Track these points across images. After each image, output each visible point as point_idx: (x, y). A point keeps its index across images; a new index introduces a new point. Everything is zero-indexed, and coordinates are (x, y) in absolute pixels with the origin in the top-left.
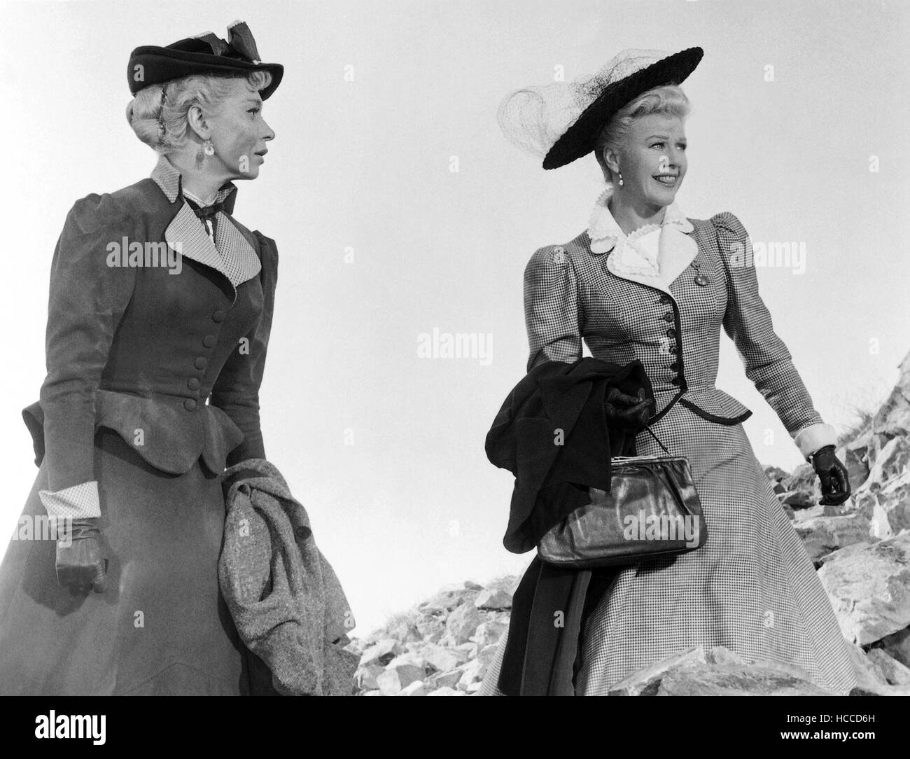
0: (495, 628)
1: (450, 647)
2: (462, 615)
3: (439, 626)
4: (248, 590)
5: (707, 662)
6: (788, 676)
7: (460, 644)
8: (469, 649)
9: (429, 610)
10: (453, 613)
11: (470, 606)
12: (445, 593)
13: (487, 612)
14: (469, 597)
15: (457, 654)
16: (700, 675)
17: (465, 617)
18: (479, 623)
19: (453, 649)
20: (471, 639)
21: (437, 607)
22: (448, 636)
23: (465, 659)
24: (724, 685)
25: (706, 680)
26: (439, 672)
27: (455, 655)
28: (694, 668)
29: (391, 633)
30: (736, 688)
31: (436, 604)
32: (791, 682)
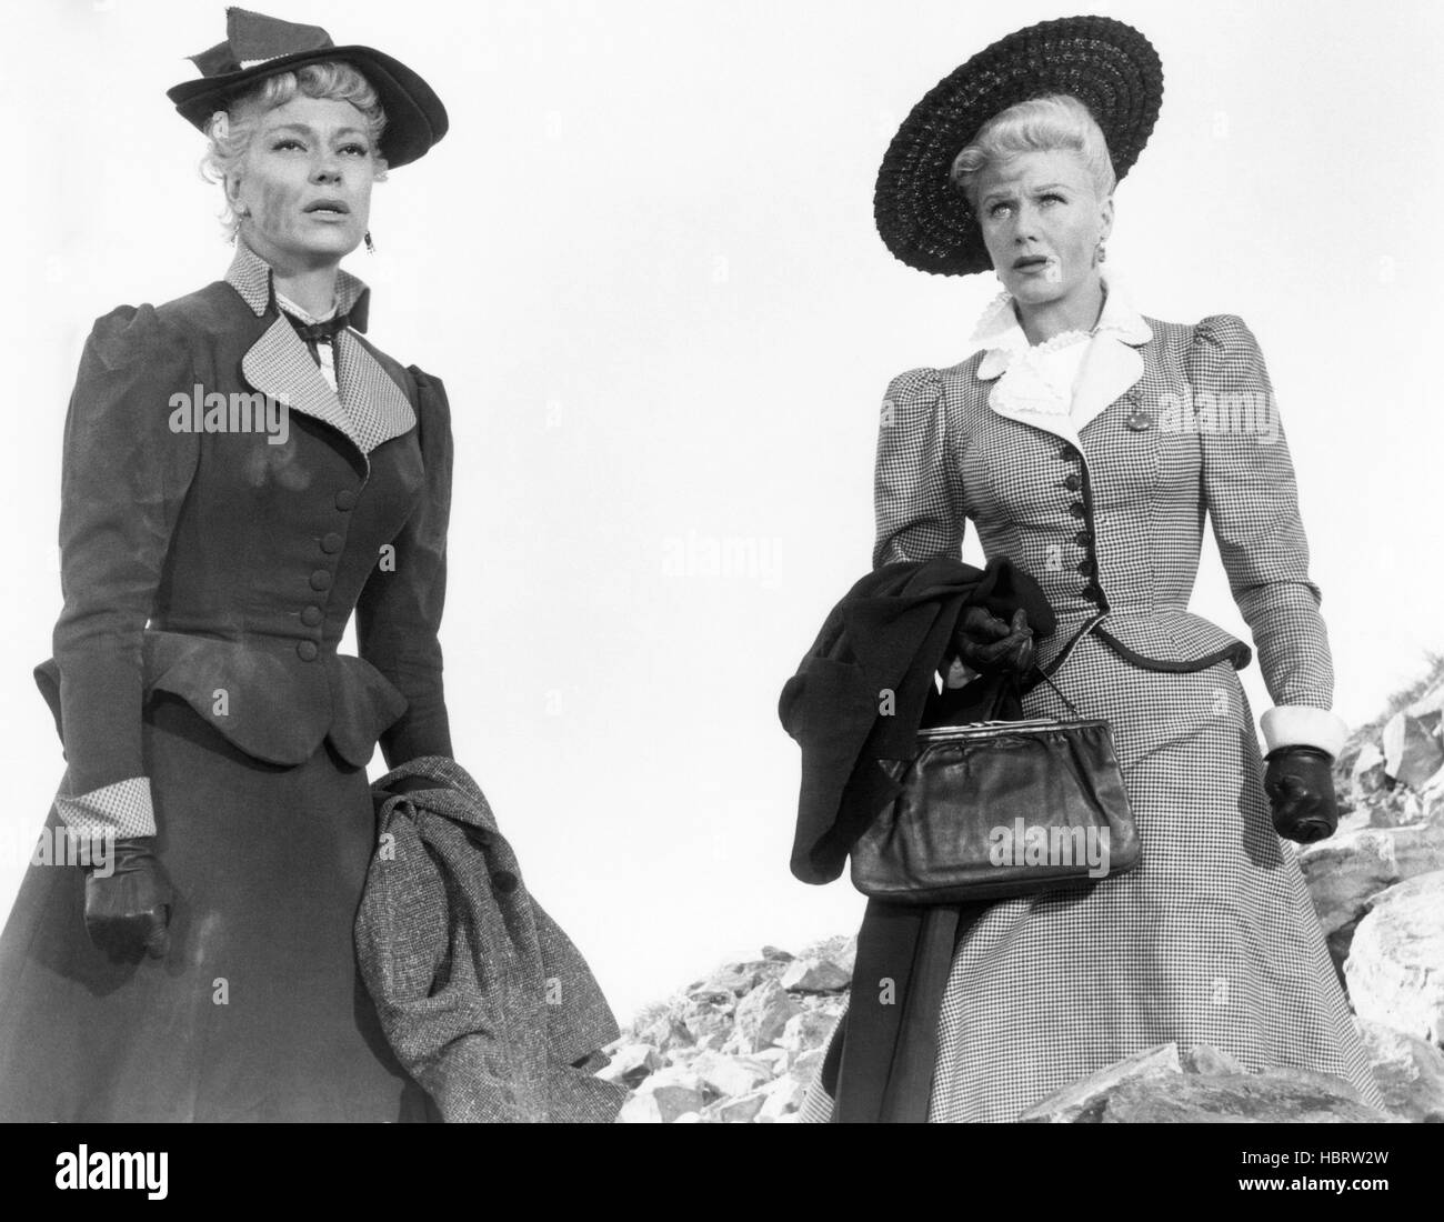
0: (816, 1024)
1: (741, 1055)
2: (762, 1002)
3: (722, 1021)
4: (408, 979)
5: (1184, 1071)
6: (1320, 1093)
7: (759, 1051)
8: (774, 1059)
9: (704, 993)
10: (744, 1000)
11: (772, 988)
12: (729, 966)
13: (803, 998)
14: (770, 972)
15: (754, 1067)
16: (1172, 1092)
17: (765, 1007)
18: (788, 1016)
19: (747, 1060)
20: (777, 1041)
21: (717, 990)
22: (739, 1038)
23: (768, 1076)
24: (1213, 1109)
25: (1183, 1100)
26: (724, 1098)
27: (750, 1069)
28: (1162, 1080)
29: (642, 1035)
30: (1233, 1113)
31: (716, 984)
32: (1326, 1103)
